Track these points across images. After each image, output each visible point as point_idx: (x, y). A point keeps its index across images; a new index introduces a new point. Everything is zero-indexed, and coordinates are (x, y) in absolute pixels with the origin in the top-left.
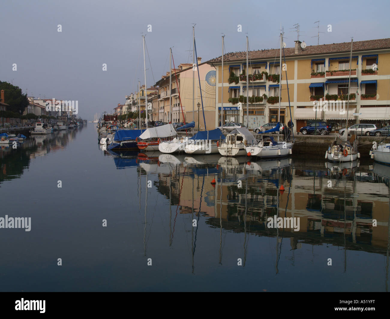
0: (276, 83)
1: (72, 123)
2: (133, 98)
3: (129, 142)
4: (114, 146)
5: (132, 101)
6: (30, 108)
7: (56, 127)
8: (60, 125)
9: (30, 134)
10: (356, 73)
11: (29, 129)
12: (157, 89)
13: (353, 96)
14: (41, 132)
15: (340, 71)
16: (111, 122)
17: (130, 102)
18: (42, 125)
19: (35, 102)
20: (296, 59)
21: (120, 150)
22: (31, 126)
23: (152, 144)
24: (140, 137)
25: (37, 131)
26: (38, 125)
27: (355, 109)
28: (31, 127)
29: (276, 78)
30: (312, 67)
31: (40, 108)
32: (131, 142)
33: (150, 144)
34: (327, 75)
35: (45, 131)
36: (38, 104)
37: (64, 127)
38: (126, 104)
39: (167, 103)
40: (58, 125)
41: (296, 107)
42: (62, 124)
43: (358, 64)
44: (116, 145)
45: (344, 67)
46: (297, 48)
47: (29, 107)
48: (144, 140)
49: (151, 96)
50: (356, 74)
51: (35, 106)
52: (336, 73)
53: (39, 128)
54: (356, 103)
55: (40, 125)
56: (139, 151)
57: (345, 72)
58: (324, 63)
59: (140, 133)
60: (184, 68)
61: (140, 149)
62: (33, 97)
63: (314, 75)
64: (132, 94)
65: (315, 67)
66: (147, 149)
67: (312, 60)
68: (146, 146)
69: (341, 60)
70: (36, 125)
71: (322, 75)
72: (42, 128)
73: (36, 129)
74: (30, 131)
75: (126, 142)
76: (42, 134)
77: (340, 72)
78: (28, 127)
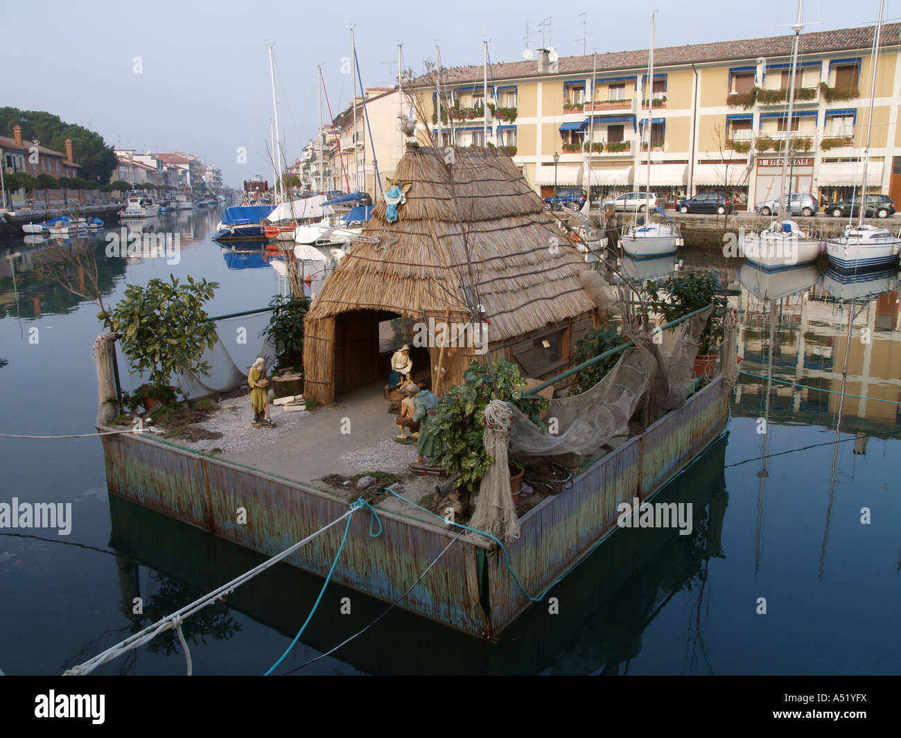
0: (508, 123)
1: (207, 197)
2: (312, 149)
3: (246, 226)
4: (221, 234)
5: (311, 155)
6: (126, 170)
7: (173, 205)
8: (180, 200)
9: (119, 218)
10: (630, 106)
11: (119, 209)
12: (336, 133)
13: (626, 147)
14: (138, 214)
15: (607, 102)
16: (253, 193)
17: (308, 155)
18: (139, 201)
19: (136, 158)
20: (540, 80)
21: (231, 239)
22: (122, 202)
23: (287, 229)
24: (268, 218)
25: (130, 213)
26: (131, 201)
27: (631, 167)
28: (121, 205)
29: (511, 114)
30: (566, 96)
31: (144, 171)
32: (251, 226)
33: (284, 229)
34: (587, 109)
35: (144, 212)
36: (142, 163)
37: (189, 205)
38: (302, 160)
39: (352, 158)
40: (178, 201)
41: (540, 164)
42: (184, 198)
43: (636, 90)
44: (226, 232)
45: (617, 94)
46: (542, 62)
47: (122, 169)
48: (274, 223)
49: (333, 145)
50: (630, 108)
51: (135, 167)
52: (601, 105)
53: (134, 207)
54: (632, 157)
55: (136, 201)
56: (266, 242)
57: (615, 104)
58: (583, 88)
59: (268, 211)
60: (371, 96)
61: (268, 238)
62: (133, 151)
63: (568, 108)
64: (311, 140)
65: (572, 93)
66: (279, 237)
67: (565, 83)
68: (277, 233)
69: (614, 82)
70: (129, 201)
71: (580, 108)
72: (139, 207)
73: (128, 209)
74: (118, 213)
75: (240, 227)
76: (140, 217)
77: (607, 104)
78: (116, 205)
